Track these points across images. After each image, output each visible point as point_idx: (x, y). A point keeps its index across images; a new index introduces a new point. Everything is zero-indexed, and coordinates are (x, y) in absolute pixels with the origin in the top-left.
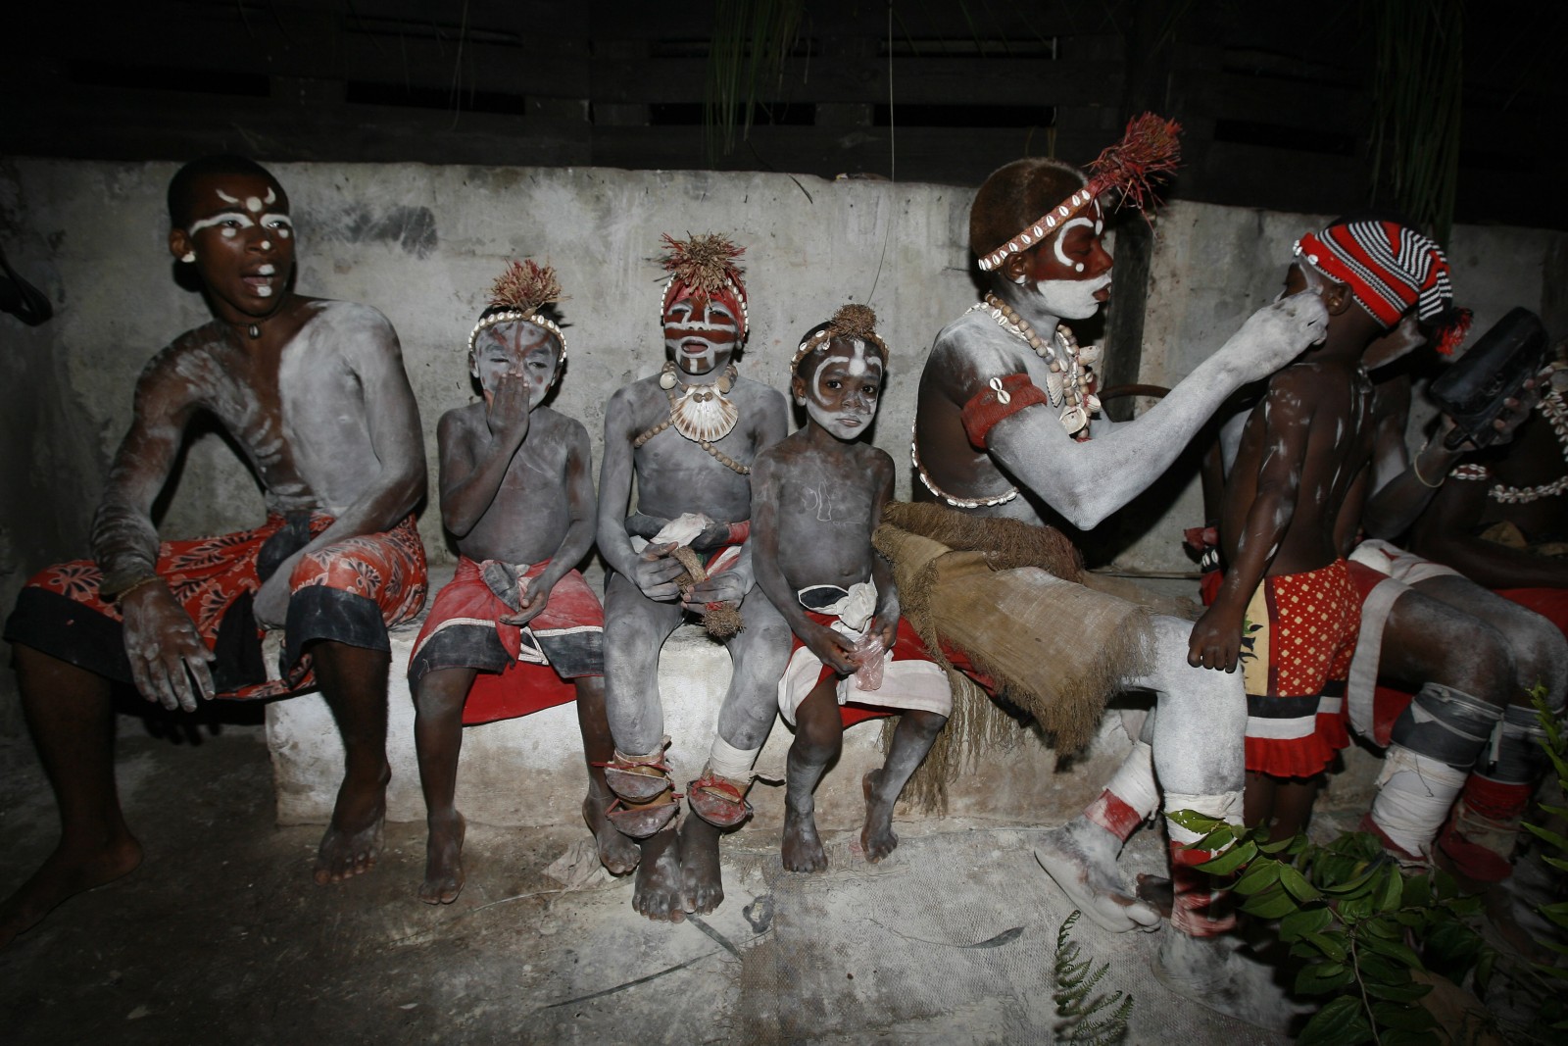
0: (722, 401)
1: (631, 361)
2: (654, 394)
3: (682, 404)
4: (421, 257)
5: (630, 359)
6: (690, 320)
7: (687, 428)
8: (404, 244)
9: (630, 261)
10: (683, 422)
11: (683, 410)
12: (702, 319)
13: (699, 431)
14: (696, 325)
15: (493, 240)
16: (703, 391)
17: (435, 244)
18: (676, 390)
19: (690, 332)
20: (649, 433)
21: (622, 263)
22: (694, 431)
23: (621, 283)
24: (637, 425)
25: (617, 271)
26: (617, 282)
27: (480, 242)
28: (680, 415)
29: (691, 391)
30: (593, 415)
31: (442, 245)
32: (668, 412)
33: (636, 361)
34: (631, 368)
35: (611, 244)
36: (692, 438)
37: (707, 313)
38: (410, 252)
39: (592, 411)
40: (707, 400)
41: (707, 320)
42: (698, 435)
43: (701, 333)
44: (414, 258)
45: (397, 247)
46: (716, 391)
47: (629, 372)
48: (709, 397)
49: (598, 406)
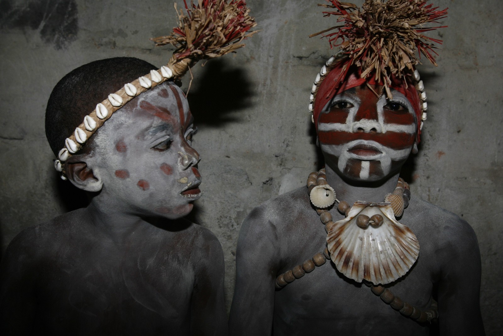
0: (397, 228)
1: (274, 168)
2: (301, 213)
3: (342, 229)
4: (59, 47)
5: (273, 166)
6: (357, 118)
7: (346, 263)
8: (43, 32)
9: (281, 58)
10: (341, 253)
11: (342, 237)
12: (374, 117)
13: (362, 268)
14: (367, 125)
15: (136, 32)
16: (371, 213)
17: (76, 33)
18: (334, 210)
19: (360, 134)
20: (298, 270)
21: (271, 60)
22: (356, 266)
23: (268, 82)
24: (282, 256)
25: (266, 69)
26: (266, 80)
27: (121, 33)
28: (338, 244)
29: (353, 212)
30: (227, 225)
31: (82, 35)
32: (323, 238)
33: (280, 168)
34: (273, 175)
35: (261, 39)
36: (354, 277)
37: (380, 108)
38: (48, 41)
39: (226, 221)
40: (376, 226)
41: (381, 118)
42: (361, 273)
43: (374, 135)
44: (51, 47)
45: (36, 36)
46: (390, 214)
47: (271, 179)
48: (377, 222)
49: (234, 216)
